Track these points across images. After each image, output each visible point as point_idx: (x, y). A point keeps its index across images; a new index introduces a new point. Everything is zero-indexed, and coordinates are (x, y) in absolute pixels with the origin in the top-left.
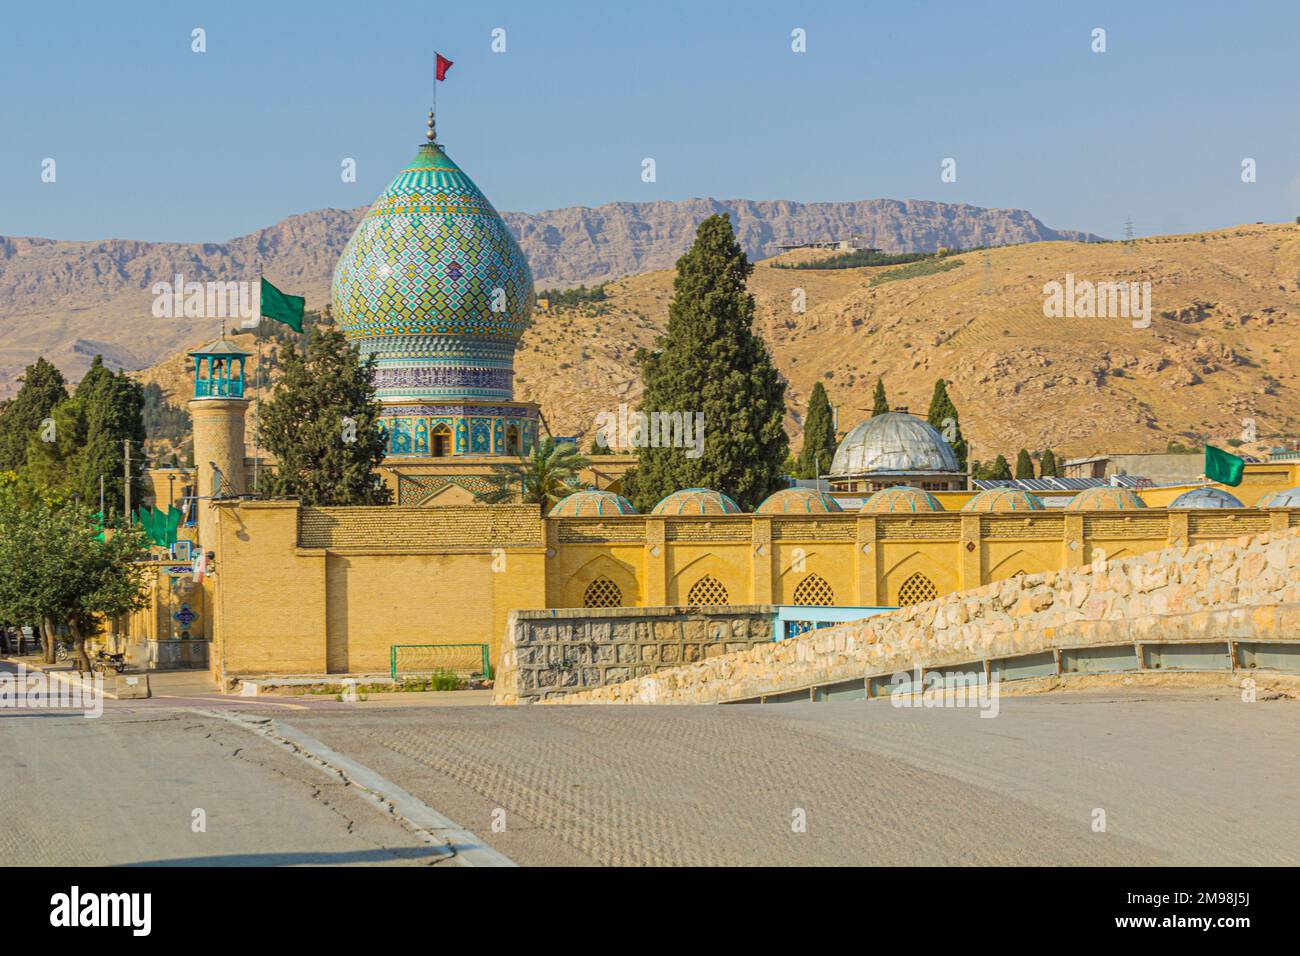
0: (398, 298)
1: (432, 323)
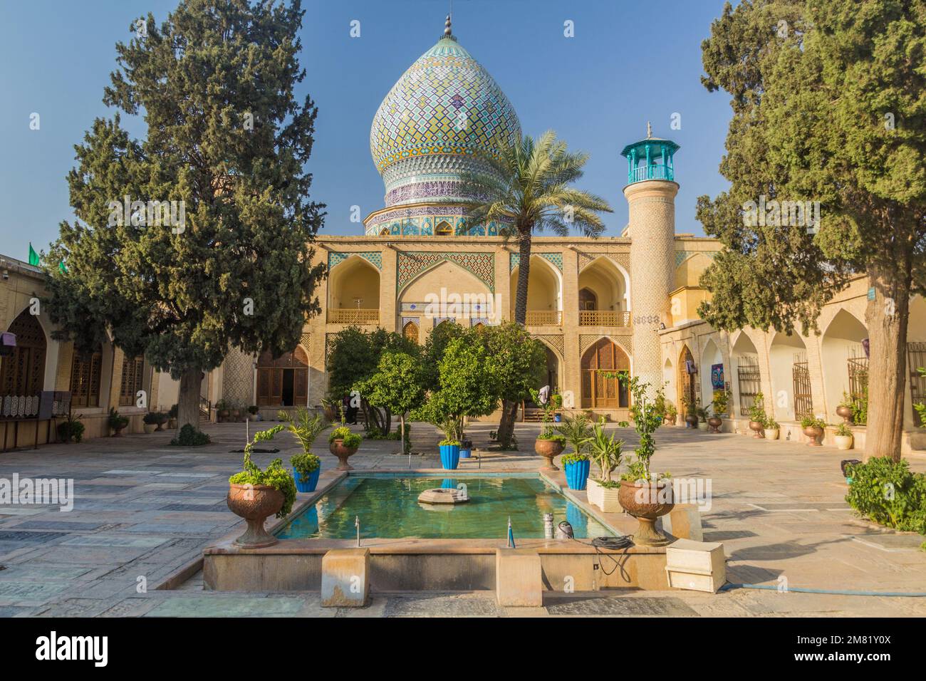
0: (411, 124)
1: (438, 144)
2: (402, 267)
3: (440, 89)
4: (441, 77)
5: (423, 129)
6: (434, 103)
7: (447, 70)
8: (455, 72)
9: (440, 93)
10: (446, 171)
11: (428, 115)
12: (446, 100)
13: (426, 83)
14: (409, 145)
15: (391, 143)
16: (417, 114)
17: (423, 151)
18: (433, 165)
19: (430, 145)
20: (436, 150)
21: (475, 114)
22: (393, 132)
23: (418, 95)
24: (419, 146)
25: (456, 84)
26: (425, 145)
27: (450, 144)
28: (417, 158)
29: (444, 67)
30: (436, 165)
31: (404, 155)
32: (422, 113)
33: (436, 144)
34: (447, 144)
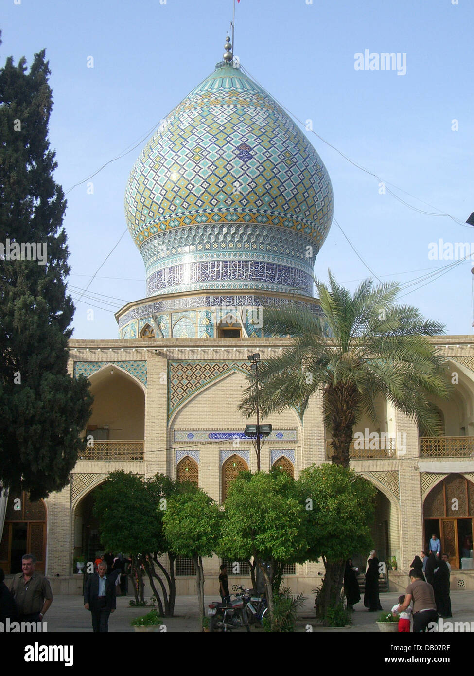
2: (175, 382)
3: (221, 136)
4: (222, 120)
5: (198, 190)
7: (229, 111)
8: (241, 113)
9: (221, 142)
10: (231, 245)
12: (230, 151)
14: (180, 211)
15: (155, 208)
16: (190, 170)
17: (199, 219)
18: (213, 239)
19: (208, 211)
21: (268, 169)
22: (157, 194)
23: (191, 144)
24: (193, 212)
25: (242, 129)
26: (201, 211)
27: (235, 210)
28: (190, 229)
29: (225, 106)
30: (217, 237)
31: (172, 224)
32: (197, 169)
33: (216, 210)
34: (231, 210)
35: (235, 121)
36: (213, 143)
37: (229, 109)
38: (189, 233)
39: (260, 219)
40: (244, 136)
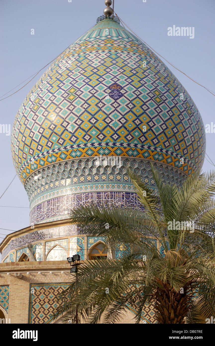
1: (93, 144)
3: (95, 77)
4: (96, 63)
6: (86, 93)
7: (103, 55)
8: (114, 57)
10: (104, 177)
11: (79, 108)
13: (76, 73)
14: (56, 147)
15: (34, 145)
16: (65, 109)
17: (74, 154)
18: (87, 172)
19: (82, 146)
20: (90, 152)
21: (138, 106)
22: (36, 132)
23: (67, 85)
24: (68, 147)
25: (115, 71)
26: (75, 146)
27: (107, 144)
28: (66, 163)
29: (100, 52)
30: (90, 170)
31: (50, 160)
32: (71, 108)
33: (89, 145)
34: (103, 144)
35: (108, 64)
36: (87, 83)
37: (103, 54)
38: (65, 167)
39: (130, 153)
40: (115, 77)
